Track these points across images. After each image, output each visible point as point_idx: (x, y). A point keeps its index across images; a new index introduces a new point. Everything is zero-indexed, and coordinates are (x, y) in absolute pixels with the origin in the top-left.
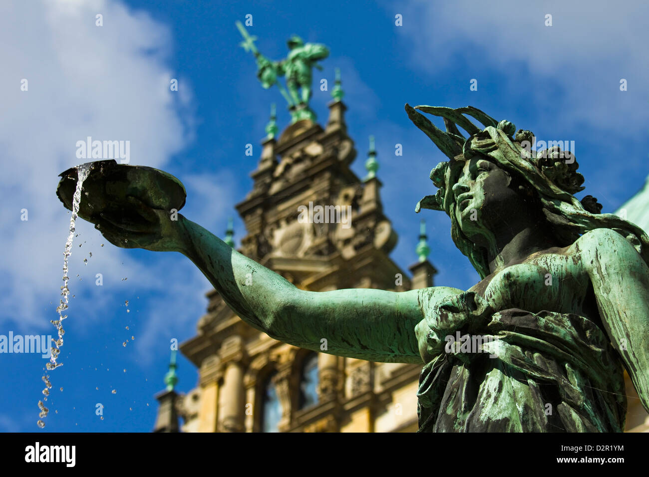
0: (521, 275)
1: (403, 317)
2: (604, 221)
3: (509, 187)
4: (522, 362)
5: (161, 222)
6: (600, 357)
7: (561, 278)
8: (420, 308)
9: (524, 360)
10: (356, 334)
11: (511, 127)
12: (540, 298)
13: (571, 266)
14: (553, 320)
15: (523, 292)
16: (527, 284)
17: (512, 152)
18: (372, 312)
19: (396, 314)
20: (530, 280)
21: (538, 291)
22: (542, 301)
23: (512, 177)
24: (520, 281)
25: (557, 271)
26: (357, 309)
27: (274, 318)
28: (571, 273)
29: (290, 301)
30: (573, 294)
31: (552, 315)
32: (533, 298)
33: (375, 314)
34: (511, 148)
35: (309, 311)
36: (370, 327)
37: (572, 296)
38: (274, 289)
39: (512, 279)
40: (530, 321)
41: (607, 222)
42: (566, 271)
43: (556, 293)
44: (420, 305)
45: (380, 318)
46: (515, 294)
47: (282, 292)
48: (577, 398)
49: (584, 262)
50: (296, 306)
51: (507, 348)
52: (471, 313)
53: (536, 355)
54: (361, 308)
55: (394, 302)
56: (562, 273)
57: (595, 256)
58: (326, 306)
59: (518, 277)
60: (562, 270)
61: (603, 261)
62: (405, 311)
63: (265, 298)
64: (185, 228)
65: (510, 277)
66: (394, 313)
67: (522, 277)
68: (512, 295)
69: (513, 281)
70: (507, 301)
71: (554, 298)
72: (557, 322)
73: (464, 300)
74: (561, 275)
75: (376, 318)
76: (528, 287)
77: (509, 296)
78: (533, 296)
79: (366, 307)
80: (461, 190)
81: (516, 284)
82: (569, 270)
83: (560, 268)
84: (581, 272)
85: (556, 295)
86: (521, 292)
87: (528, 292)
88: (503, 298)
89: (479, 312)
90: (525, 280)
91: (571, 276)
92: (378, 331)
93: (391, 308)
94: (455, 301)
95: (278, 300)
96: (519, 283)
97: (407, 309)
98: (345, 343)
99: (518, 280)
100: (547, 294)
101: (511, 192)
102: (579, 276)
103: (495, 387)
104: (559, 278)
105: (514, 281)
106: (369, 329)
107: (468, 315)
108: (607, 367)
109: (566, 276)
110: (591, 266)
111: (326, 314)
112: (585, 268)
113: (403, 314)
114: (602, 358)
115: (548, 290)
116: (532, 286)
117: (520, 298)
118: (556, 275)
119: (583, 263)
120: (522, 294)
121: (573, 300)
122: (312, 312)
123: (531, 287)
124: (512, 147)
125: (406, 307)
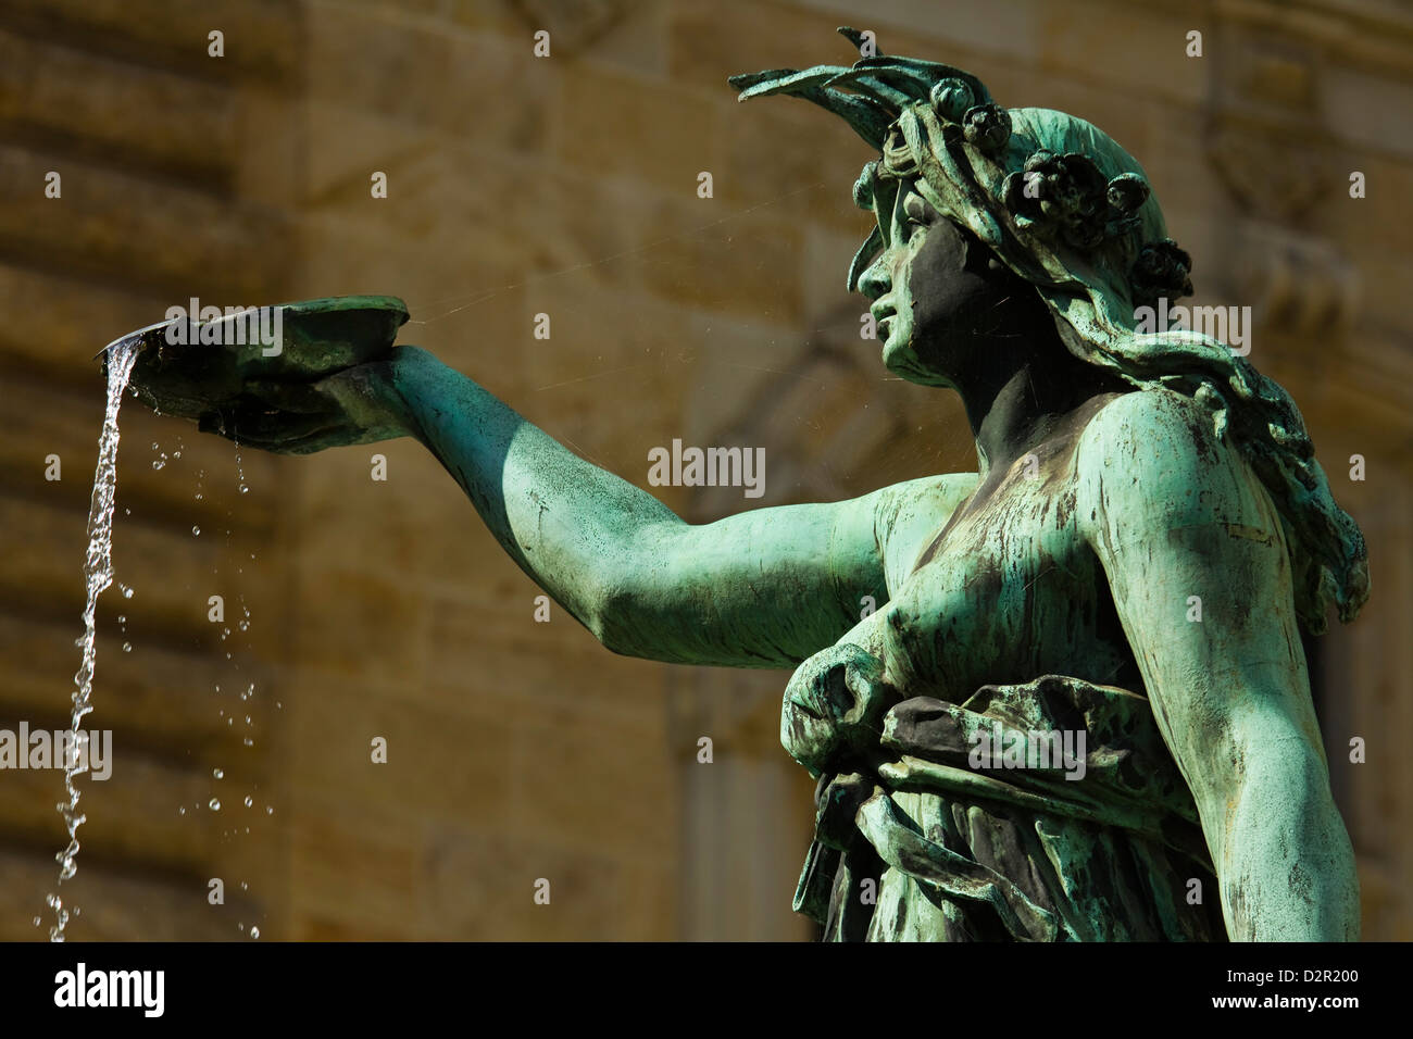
0: (922, 612)
1: (847, 588)
2: (1142, 363)
3: (967, 268)
4: (924, 861)
5: (343, 405)
6: (1117, 776)
7: (1029, 574)
8: (879, 556)
9: (926, 856)
10: (768, 640)
11: (952, 104)
12: (976, 654)
13: (1049, 537)
14: (1003, 709)
15: (933, 651)
16: (938, 631)
17: (950, 187)
18: (782, 585)
19: (832, 583)
20: (944, 620)
21: (966, 640)
22: (982, 658)
23: (968, 240)
24: (922, 628)
25: (1020, 557)
26: (752, 584)
27: (602, 622)
28: (1050, 556)
29: (619, 582)
30: (1067, 602)
31: (1001, 696)
32: (960, 658)
33: (791, 589)
34: (947, 177)
35: (662, 600)
36: (788, 619)
37: (1067, 608)
38: (586, 554)
39: (904, 626)
40: (947, 732)
41: (1146, 364)
42: (1040, 552)
43: (1017, 624)
44: (878, 547)
45: (803, 597)
46: (918, 658)
47: (602, 562)
48: (1038, 933)
49: (1081, 516)
50: (634, 592)
51: (890, 832)
52: (840, 721)
53: (973, 811)
54: (760, 579)
55: (824, 551)
56: (1031, 561)
57: (1098, 499)
58: (693, 583)
59: (917, 618)
60: (1031, 554)
61: (1113, 512)
62: (847, 574)
63: (573, 578)
64: (403, 399)
65: (901, 623)
66: (827, 580)
67: (925, 616)
68: (914, 660)
69: (907, 630)
70: (911, 674)
71: (1013, 640)
72: (1011, 714)
73: (822, 690)
74: (1029, 566)
75: (794, 600)
76: (941, 638)
77: (911, 666)
78: (957, 656)
79: (769, 576)
80: (875, 291)
81: (916, 638)
82: (1045, 550)
83: (1026, 548)
84: (1075, 545)
85: (1017, 629)
86: (930, 652)
87: (945, 650)
88: (901, 669)
89: (855, 715)
90: (933, 621)
91: (1053, 563)
92: (807, 627)
93: (819, 571)
94: (806, 696)
95: (596, 584)
96: (922, 634)
97: (851, 566)
98: (754, 657)
99: (917, 627)
100: (990, 639)
101: (974, 279)
102: (1070, 556)
103: (890, 918)
104: (1026, 576)
105: (910, 630)
106: (788, 624)
107: (835, 726)
108: (1143, 790)
109: (1042, 565)
110: (1092, 526)
111: (696, 602)
112: (1083, 532)
113: (845, 581)
114: (1121, 778)
115: (993, 627)
116: (951, 633)
117: (931, 665)
118: (1018, 569)
119: (1078, 519)
120: (933, 657)
121: (1070, 616)
122: (668, 603)
123: (948, 636)
124: (948, 173)
125: (849, 563)
